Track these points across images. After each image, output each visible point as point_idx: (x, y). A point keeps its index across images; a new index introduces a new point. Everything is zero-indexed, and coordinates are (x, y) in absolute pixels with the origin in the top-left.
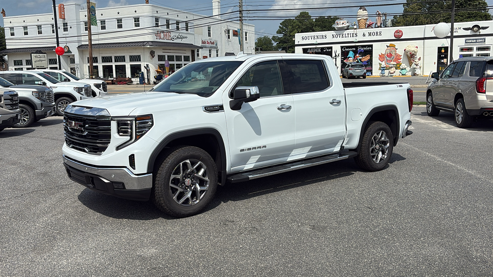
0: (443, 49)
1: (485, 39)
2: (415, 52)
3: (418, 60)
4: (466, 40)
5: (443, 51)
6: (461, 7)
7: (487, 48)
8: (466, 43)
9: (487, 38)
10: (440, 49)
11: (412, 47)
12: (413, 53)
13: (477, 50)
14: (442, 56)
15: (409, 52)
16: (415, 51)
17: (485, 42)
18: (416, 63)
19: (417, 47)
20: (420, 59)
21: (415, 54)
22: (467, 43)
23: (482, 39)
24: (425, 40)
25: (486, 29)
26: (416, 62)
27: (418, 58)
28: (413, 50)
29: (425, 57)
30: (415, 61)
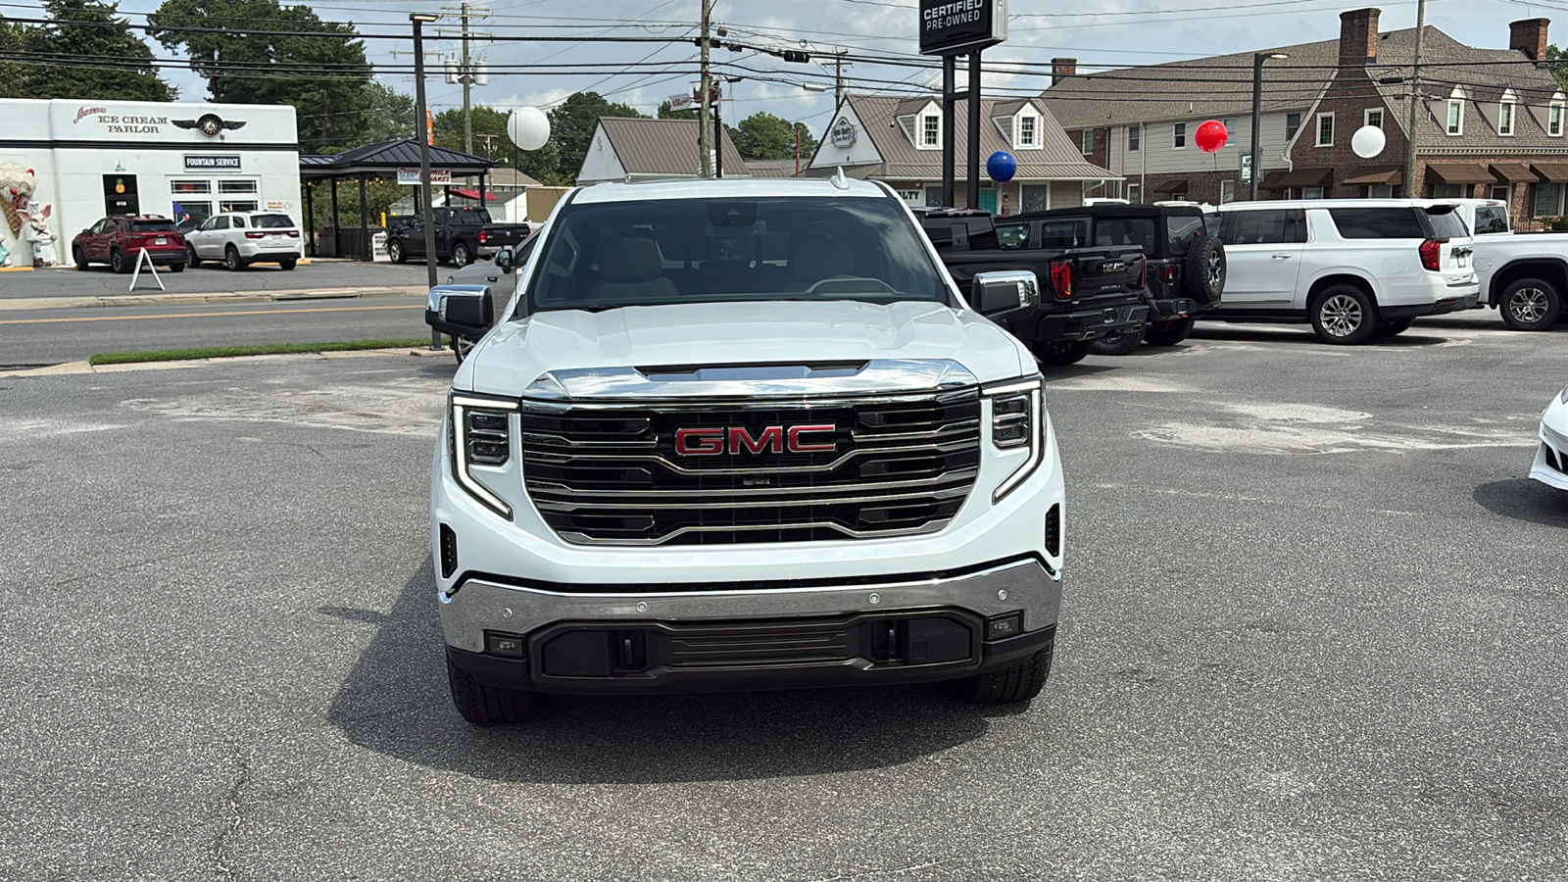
0: (120, 181)
1: (238, 158)
2: (29, 189)
3: (42, 216)
4: (186, 158)
5: (120, 188)
6: (74, 50)
7: (249, 186)
8: (187, 166)
9: (243, 154)
10: (109, 181)
11: (17, 170)
12: (23, 190)
13: (221, 190)
14: (118, 204)
15: (7, 189)
16: (30, 183)
17: (239, 167)
18: (35, 224)
19: (32, 172)
20: (47, 211)
21: (29, 194)
22: (190, 166)
23: (232, 158)
24: (58, 150)
25: (240, 129)
26: (35, 220)
27: (42, 207)
28: (20, 180)
29: (64, 205)
30: (33, 217)
